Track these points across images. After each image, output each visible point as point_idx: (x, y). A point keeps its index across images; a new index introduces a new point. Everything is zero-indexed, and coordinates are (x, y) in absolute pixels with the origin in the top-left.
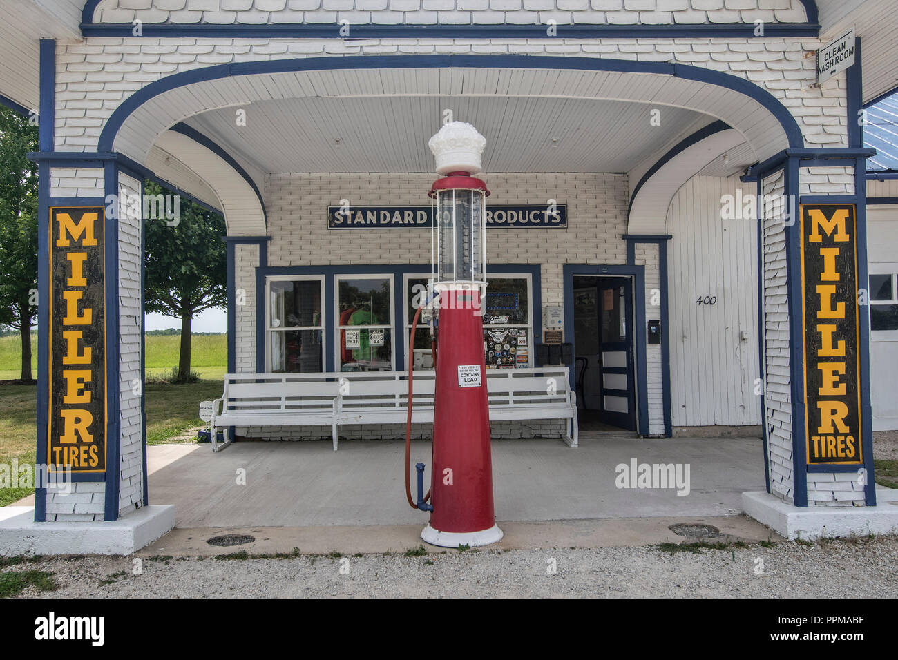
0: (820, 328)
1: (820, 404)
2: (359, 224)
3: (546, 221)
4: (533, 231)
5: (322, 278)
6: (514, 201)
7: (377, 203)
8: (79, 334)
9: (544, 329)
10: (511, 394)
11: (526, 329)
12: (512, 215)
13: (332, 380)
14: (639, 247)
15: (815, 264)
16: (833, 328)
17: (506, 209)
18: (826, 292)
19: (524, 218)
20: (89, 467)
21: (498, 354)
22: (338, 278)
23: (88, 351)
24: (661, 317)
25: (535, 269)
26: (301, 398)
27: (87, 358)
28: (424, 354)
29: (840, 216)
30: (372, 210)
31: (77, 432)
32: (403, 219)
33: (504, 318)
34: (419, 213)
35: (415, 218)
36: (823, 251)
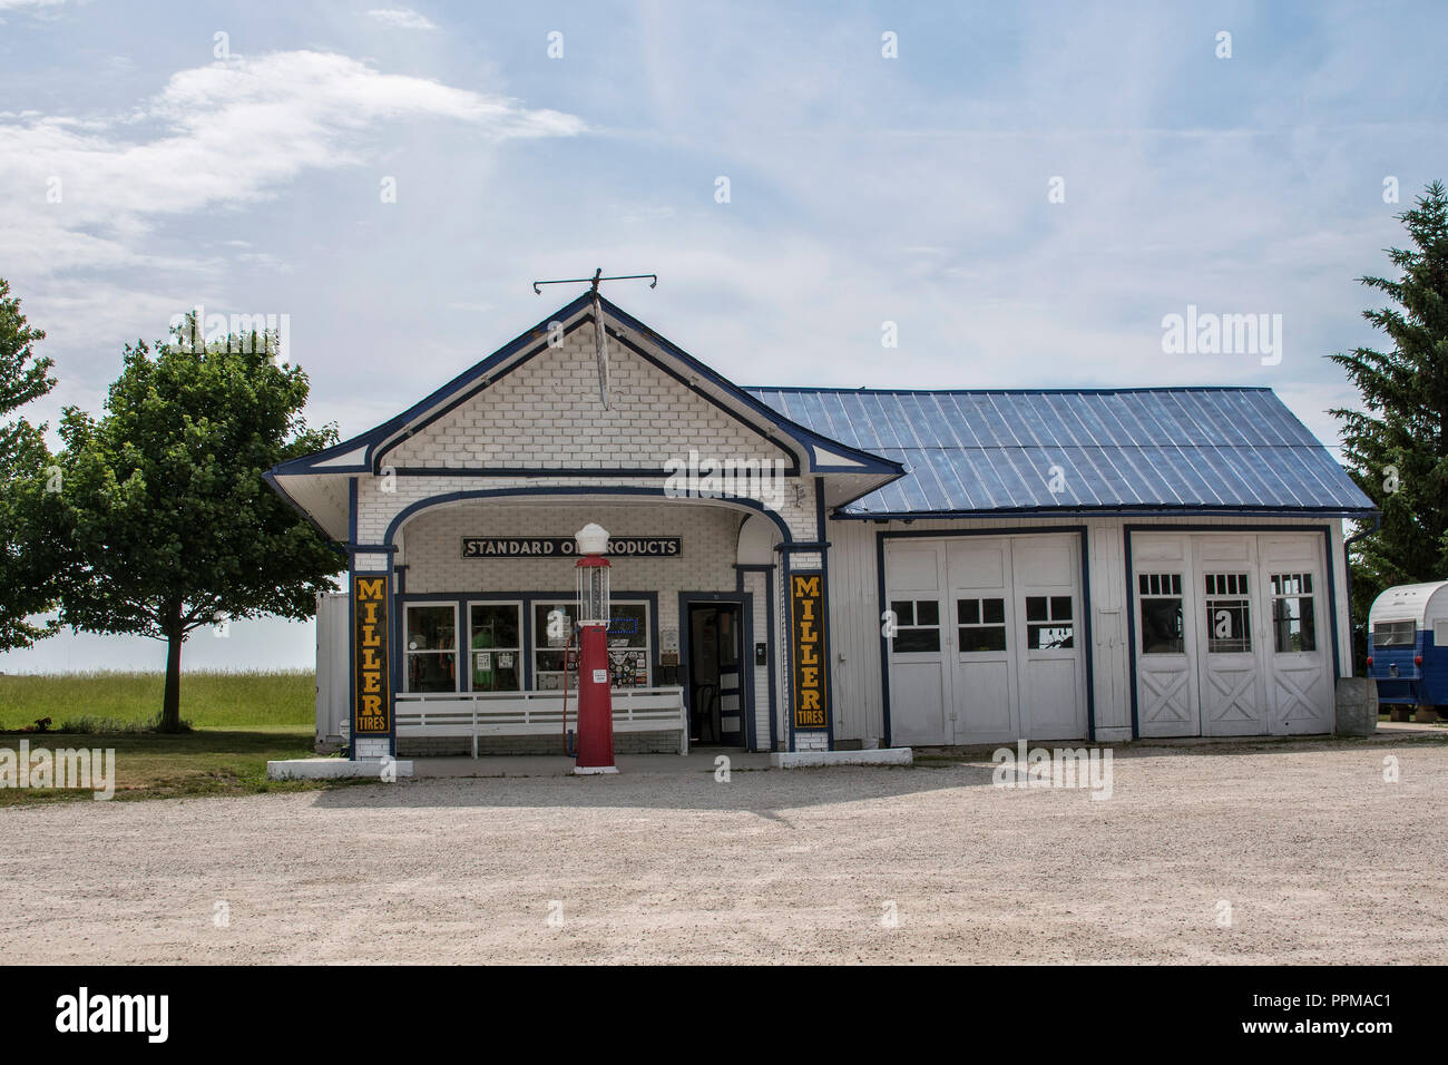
0: (803, 647)
1: (803, 692)
2: (491, 554)
3: (663, 551)
4: (652, 561)
5: (456, 604)
6: (634, 533)
7: (507, 534)
8: (373, 651)
9: (661, 652)
10: (630, 711)
11: (644, 652)
12: (632, 546)
13: (466, 699)
14: (747, 575)
15: (800, 610)
16: (810, 647)
17: (625, 541)
18: (806, 626)
19: (643, 549)
20: (379, 730)
21: (619, 675)
22: (470, 603)
23: (378, 661)
24: (768, 641)
25: (652, 596)
26: (438, 716)
27: (377, 665)
28: (548, 676)
29: (814, 581)
30: (502, 541)
31: (372, 709)
32: (531, 549)
33: (625, 641)
34: (546, 544)
35: (542, 549)
36: (804, 602)
